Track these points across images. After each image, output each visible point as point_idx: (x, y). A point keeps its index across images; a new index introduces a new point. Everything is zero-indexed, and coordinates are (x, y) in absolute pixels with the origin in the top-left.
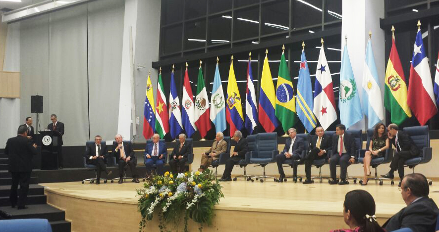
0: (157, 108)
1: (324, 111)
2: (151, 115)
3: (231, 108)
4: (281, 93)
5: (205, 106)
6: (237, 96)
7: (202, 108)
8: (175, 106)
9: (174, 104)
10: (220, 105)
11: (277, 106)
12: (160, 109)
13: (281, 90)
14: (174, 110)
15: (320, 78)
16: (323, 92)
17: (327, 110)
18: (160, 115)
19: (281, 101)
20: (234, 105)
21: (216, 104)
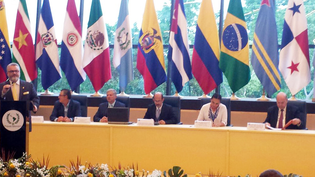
0: (17, 39)
1: (294, 68)
2: (4, 49)
3: (147, 52)
4: (230, 37)
5: (102, 43)
6: (157, 35)
7: (97, 48)
8: (49, 39)
9: (47, 36)
10: (125, 45)
11: (223, 55)
12: (20, 41)
13: (231, 33)
14: (48, 46)
15: (291, 22)
16: (294, 42)
17: (298, 67)
18: (20, 51)
19: (229, 49)
20: (152, 48)
21: (120, 43)
